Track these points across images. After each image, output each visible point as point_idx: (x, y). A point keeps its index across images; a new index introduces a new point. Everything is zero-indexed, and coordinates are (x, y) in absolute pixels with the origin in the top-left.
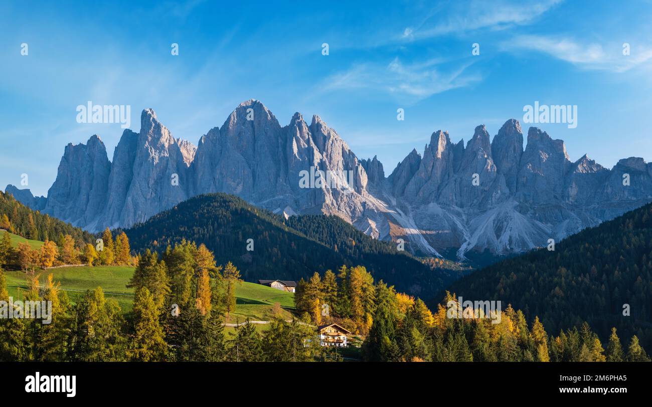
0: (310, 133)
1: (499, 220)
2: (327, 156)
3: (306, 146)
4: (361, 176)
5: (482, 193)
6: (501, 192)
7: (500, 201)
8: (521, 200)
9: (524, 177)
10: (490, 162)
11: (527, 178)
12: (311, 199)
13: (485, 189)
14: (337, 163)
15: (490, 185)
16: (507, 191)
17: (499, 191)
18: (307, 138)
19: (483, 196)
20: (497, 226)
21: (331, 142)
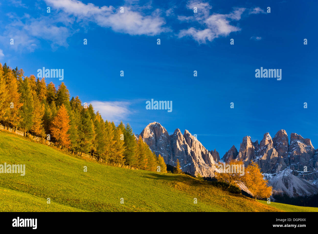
0: (184, 138)
1: (285, 179)
2: (193, 148)
3: (183, 144)
4: (210, 158)
5: (272, 166)
6: (282, 165)
7: (282, 169)
8: (293, 169)
9: (293, 157)
10: (274, 150)
11: (294, 158)
12: (188, 169)
13: (274, 164)
14: (198, 152)
15: (276, 162)
16: (285, 164)
17: (281, 165)
18: (183, 140)
19: (273, 167)
20: (284, 182)
21: (195, 142)
